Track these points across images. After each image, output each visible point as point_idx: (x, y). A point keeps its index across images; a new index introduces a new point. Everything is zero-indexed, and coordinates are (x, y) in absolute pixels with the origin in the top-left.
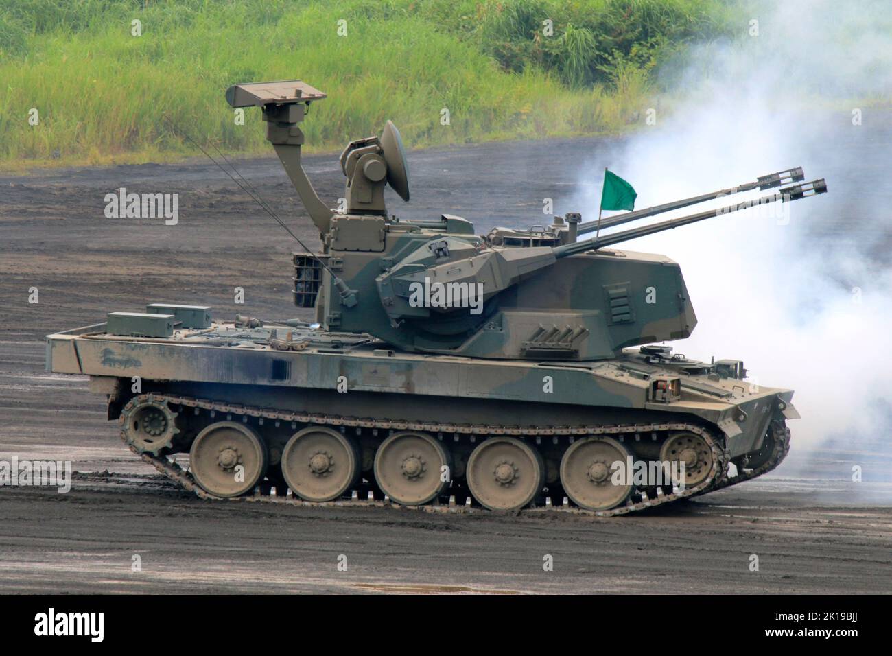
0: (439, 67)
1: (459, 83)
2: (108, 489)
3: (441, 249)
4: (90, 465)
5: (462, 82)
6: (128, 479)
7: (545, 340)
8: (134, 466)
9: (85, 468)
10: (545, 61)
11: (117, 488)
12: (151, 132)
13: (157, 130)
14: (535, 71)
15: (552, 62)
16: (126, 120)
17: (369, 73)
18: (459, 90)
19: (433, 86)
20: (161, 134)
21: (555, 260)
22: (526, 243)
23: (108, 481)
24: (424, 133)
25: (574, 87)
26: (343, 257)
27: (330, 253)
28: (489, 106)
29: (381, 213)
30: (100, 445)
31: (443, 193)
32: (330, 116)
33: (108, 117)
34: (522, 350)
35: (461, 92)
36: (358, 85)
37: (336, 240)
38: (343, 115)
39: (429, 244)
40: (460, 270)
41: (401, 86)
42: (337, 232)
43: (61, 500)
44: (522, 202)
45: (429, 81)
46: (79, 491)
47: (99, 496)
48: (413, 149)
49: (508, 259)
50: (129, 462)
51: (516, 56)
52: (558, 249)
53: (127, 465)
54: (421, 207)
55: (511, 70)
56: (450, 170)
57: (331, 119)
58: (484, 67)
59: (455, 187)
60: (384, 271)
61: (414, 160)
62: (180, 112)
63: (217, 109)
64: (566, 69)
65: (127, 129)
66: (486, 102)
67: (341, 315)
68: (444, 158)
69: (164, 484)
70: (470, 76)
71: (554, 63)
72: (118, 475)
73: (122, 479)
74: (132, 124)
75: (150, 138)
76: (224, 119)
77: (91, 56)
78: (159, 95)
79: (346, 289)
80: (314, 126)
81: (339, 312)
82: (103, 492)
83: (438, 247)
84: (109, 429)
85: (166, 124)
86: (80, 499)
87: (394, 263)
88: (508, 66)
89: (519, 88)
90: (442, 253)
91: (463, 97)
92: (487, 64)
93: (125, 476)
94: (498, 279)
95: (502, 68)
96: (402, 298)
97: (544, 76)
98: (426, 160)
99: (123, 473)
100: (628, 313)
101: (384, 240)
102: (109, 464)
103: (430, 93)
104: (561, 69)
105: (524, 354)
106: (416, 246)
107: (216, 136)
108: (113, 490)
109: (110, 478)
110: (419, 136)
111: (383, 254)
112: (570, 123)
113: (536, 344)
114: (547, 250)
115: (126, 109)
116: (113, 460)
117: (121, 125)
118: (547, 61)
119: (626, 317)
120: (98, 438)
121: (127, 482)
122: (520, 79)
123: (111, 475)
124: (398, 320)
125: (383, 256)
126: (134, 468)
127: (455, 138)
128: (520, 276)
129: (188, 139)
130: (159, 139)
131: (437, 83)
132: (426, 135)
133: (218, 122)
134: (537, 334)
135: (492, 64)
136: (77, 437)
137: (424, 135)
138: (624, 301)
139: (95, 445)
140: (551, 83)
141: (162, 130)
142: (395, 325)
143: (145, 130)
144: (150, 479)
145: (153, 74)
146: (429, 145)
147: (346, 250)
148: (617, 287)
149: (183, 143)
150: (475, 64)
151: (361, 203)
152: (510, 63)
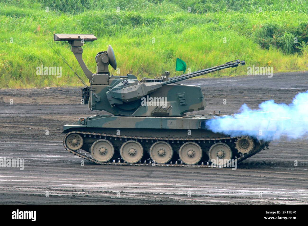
0: (239, 48)
1: (246, 53)
2: (123, 198)
3: (126, 83)
4: (116, 189)
5: (247, 53)
6: (130, 194)
7: (159, 110)
8: (132, 189)
9: (115, 190)
10: (277, 45)
11: (126, 197)
12: (137, 72)
13: (139, 71)
14: (273, 49)
15: (279, 45)
16: (128, 67)
17: (214, 50)
18: (246, 56)
19: (237, 54)
20: (140, 72)
21: (161, 86)
22: (153, 81)
23: (123, 195)
24: (234, 71)
25: (287, 54)
26: (96, 87)
27: (92, 85)
28: (257, 61)
29: (108, 73)
30: (120, 182)
31: (241, 92)
32: (200, 65)
33: (122, 67)
34: (152, 113)
35: (247, 56)
36: (210, 54)
37: (94, 81)
38: (205, 65)
39: (122, 82)
40: (132, 89)
41: (225, 54)
42: (94, 79)
43: (106, 202)
44: (269, 95)
45: (236, 53)
46: (113, 198)
47: (120, 200)
48: (230, 77)
49: (147, 86)
50: (130, 188)
51: (266, 43)
52: (162, 83)
53: (130, 189)
54: (233, 97)
55: (265, 49)
56: (243, 84)
57: (200, 66)
58: (255, 47)
59: (245, 90)
60: (108, 90)
61: (230, 81)
62: (147, 64)
63: (160, 63)
64: (284, 48)
65: (129, 71)
66: (256, 60)
67: (96, 105)
68: (241, 80)
69: (143, 196)
70: (250, 51)
71: (280, 46)
72: (127, 193)
73: (128, 194)
74: (131, 69)
75: (137, 74)
76: (163, 67)
77: (116, 45)
78: (140, 58)
79: (97, 96)
80: (195, 69)
81: (95, 104)
82: (121, 199)
83: (125, 82)
84: (123, 176)
85: (142, 69)
86: (113, 201)
87: (112, 88)
88: (264, 47)
89: (268, 55)
90: (126, 84)
91: (248, 58)
92: (256, 46)
93: (129, 193)
94: (144, 92)
95: (262, 48)
96: (114, 98)
97: (277, 50)
98: (235, 80)
99: (128, 192)
100: (185, 102)
101: (109, 81)
102: (123, 189)
103: (236, 57)
104: (283, 48)
105: (152, 115)
106: (119, 82)
107: (160, 73)
108: (125, 198)
109: (124, 194)
110: (232, 72)
111: (108, 85)
112: (286, 67)
113: (156, 111)
114: (159, 83)
115: (128, 64)
116: (124, 187)
117: (126, 69)
118: (278, 45)
119: (184, 103)
120: (119, 179)
121: (130, 195)
122: (268, 51)
123: (124, 193)
124: (113, 105)
125: (108, 86)
126: (132, 190)
127: (245, 73)
128: (150, 91)
129: (150, 74)
130: (140, 74)
131: (239, 53)
132: (235, 72)
133: (161, 68)
134: (156, 108)
135: (258, 46)
136: (112, 179)
137: (234, 72)
138: (183, 98)
139: (118, 182)
140: (279, 53)
141: (141, 71)
142: (112, 106)
143: (135, 71)
144: (138, 194)
145: (138, 51)
146: (236, 75)
147: (96, 84)
148: (181, 94)
149: (148, 75)
150: (252, 46)
151: (101, 70)
152: (265, 46)
